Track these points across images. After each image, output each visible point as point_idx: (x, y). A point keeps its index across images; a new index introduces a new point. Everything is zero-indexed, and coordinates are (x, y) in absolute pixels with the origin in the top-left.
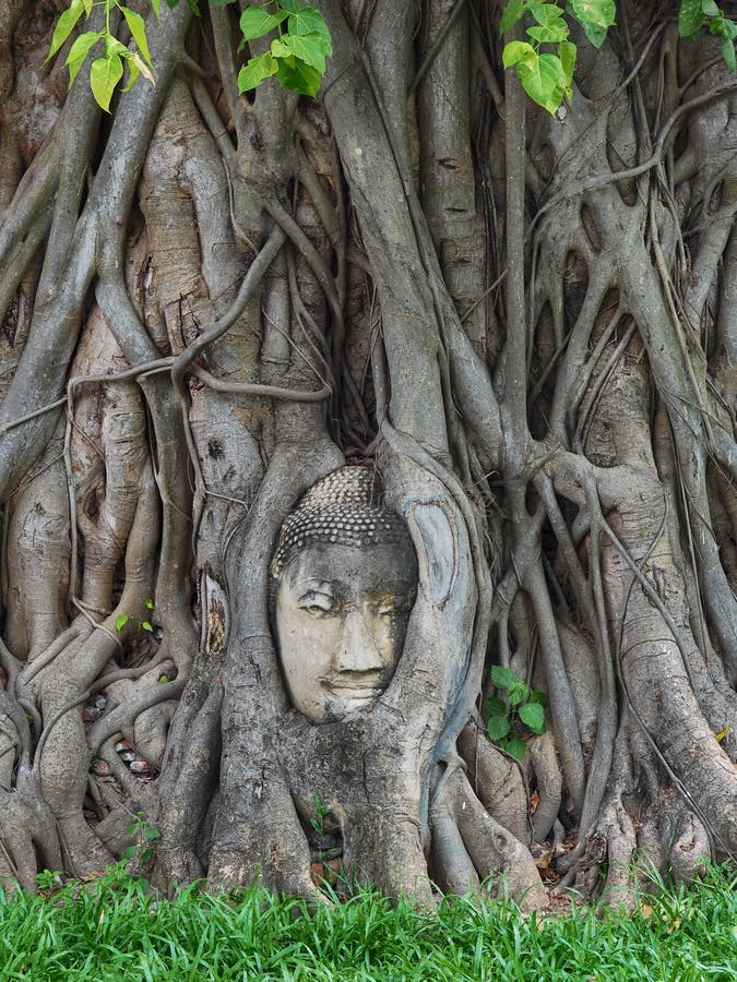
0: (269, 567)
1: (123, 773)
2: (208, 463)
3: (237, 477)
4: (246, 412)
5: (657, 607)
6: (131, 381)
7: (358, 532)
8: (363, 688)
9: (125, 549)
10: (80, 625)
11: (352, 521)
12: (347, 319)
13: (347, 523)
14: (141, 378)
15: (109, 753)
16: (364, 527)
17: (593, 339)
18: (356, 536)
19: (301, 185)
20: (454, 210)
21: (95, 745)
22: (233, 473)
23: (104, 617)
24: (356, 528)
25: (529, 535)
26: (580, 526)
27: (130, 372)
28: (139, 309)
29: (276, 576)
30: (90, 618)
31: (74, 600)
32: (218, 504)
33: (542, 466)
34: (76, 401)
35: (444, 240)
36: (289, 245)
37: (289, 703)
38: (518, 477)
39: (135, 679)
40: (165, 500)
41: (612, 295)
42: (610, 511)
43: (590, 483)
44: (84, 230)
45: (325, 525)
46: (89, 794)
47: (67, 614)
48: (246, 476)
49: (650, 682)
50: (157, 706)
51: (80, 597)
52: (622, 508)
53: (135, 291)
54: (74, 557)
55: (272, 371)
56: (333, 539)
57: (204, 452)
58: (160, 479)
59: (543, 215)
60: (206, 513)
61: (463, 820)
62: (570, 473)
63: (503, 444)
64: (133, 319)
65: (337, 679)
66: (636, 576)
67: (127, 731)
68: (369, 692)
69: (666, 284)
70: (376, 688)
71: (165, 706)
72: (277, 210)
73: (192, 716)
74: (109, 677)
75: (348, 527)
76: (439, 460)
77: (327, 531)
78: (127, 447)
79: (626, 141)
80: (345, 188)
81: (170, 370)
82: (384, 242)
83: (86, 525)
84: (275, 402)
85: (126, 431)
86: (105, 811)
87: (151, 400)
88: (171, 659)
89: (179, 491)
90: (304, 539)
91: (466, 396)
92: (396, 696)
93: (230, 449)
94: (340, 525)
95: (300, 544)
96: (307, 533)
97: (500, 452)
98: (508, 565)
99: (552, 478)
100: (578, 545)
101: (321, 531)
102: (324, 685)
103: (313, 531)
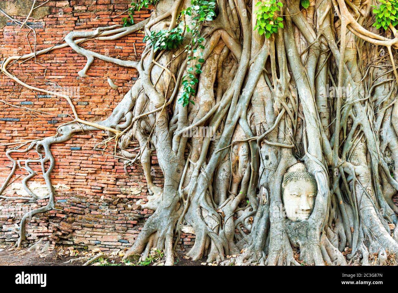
0: (281, 185)
1: (242, 232)
2: (265, 161)
3: (272, 164)
4: (275, 150)
5: (369, 198)
6: (247, 142)
9: (242, 181)
10: (231, 197)
11: (302, 175)
12: (297, 130)
14: (250, 141)
15: (239, 227)
17: (353, 136)
19: (289, 99)
20: (323, 106)
21: (236, 225)
22: (271, 163)
23: (236, 196)
24: (304, 177)
25: (337, 181)
26: (349, 179)
27: (247, 139)
28: (250, 125)
29: (283, 187)
30: (233, 196)
31: (229, 192)
32: (267, 170)
33: (341, 165)
34: (234, 145)
35: (321, 113)
36: (286, 112)
38: (336, 167)
39: (244, 210)
40: (252, 169)
41: (359, 126)
42: (357, 176)
43: (353, 169)
44: (238, 107)
46: (234, 237)
47: (228, 195)
48: (274, 164)
49: (369, 216)
50: (250, 217)
51: (231, 191)
52: (361, 175)
53: (249, 121)
54: (231, 181)
55: (281, 140)
56: (298, 179)
57: (264, 158)
58: (251, 164)
59: (343, 108)
60: (264, 172)
61: (326, 246)
62: (348, 167)
64: (248, 127)
65: (299, 212)
66: (364, 191)
67: (243, 222)
68: (307, 215)
69: (371, 124)
70: (309, 214)
72: (284, 104)
73: (260, 219)
74: (238, 209)
76: (321, 162)
77: (297, 177)
78: (245, 157)
79: (362, 92)
80: (299, 100)
81: (256, 140)
82: (309, 112)
83: (234, 175)
84: (281, 148)
85: (245, 153)
86: (237, 241)
87: (251, 146)
88: (251, 206)
89: (256, 167)
90: (291, 179)
91: (325, 148)
92: (315, 216)
93: (270, 158)
94: (300, 176)
97: (332, 161)
98: (331, 188)
99: (343, 168)
100: (348, 183)
101: (295, 177)
102: (296, 213)
103: (293, 177)
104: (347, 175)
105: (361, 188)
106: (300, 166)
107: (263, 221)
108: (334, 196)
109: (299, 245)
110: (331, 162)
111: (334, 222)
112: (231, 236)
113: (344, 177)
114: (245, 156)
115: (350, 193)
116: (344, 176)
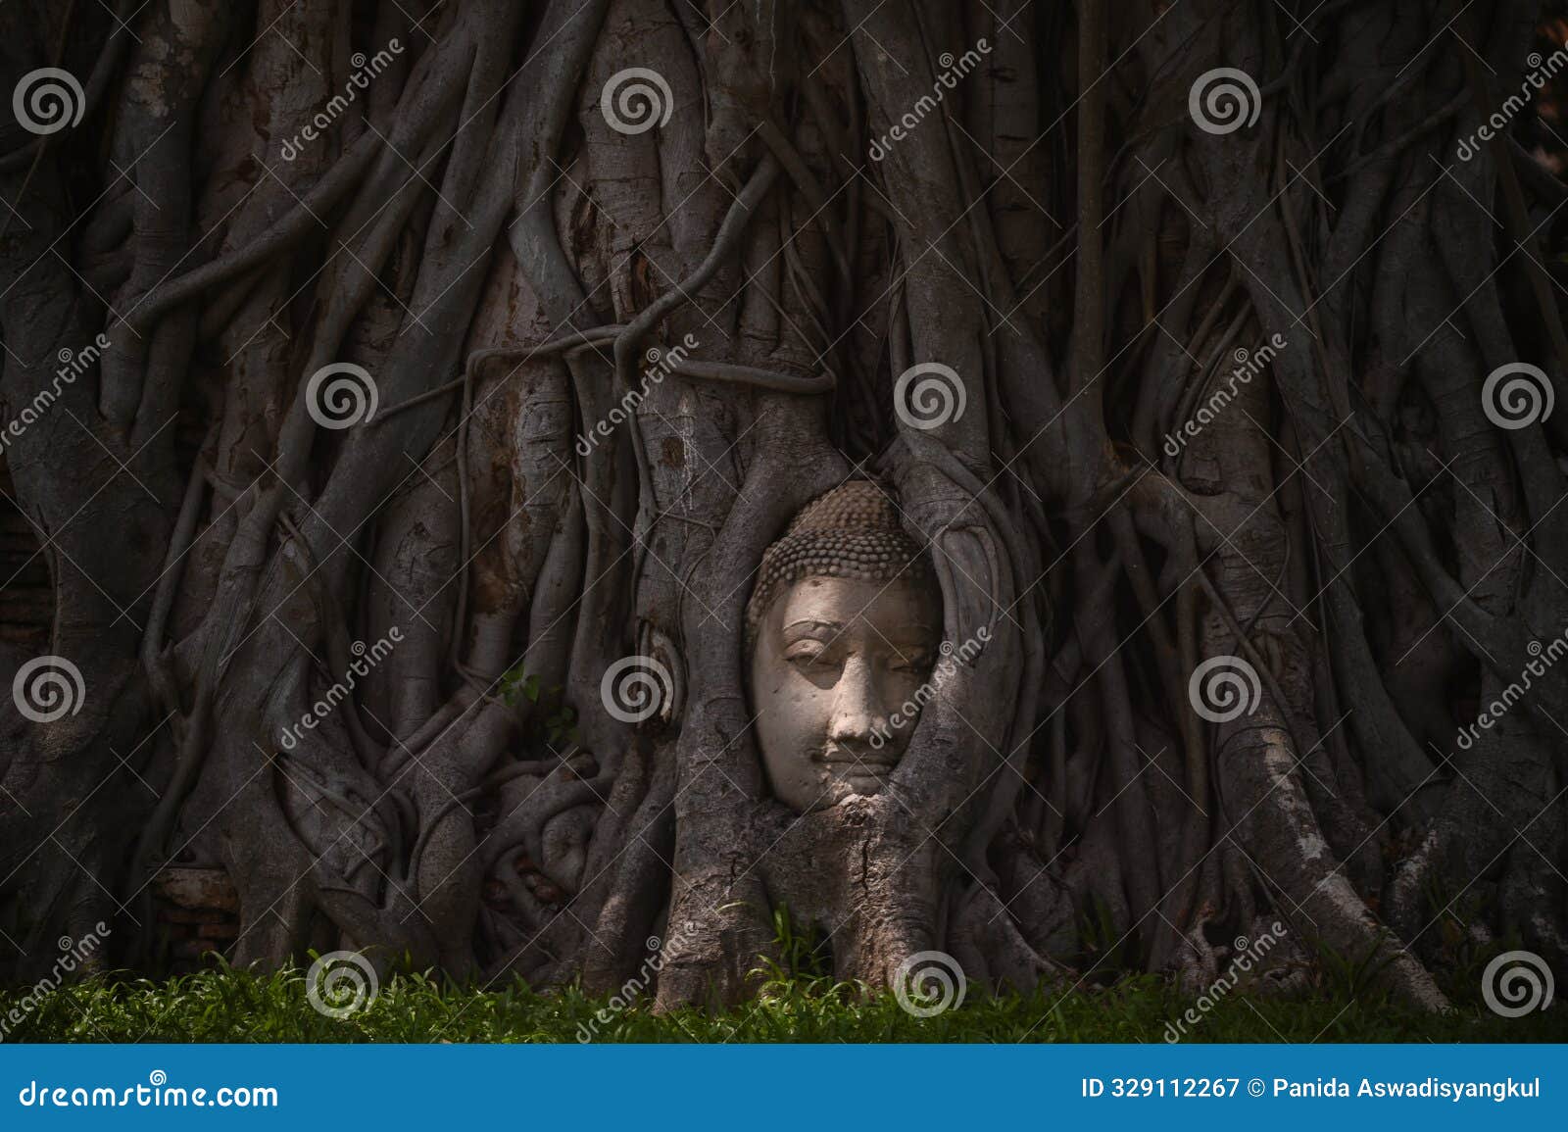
0: (744, 611)
1: (526, 900)
2: (661, 476)
3: (701, 491)
4: (717, 404)
6: (555, 358)
7: (866, 562)
9: (532, 595)
10: (469, 698)
11: (859, 548)
12: (857, 282)
13: (852, 550)
14: (574, 353)
15: (507, 872)
16: (874, 557)
17: (1191, 322)
18: (863, 566)
19: (802, 98)
20: (1008, 138)
21: (488, 857)
22: (696, 486)
24: (864, 557)
25: (1098, 592)
26: (1170, 574)
27: (557, 344)
28: (572, 258)
29: (753, 619)
30: (479, 688)
31: (456, 663)
32: (672, 527)
33: (1118, 491)
34: (478, 382)
36: (782, 183)
39: (540, 774)
40: (592, 524)
42: (1207, 556)
43: (1182, 517)
44: (500, 147)
45: (822, 553)
47: (444, 688)
48: (714, 490)
49: (1252, 780)
50: (572, 812)
51: (466, 660)
52: (1224, 551)
53: (567, 235)
54: (463, 603)
55: (752, 347)
56: (833, 570)
57: (655, 453)
58: (587, 492)
59: (1129, 150)
60: (656, 541)
62: (1157, 502)
63: (1066, 459)
64: (563, 272)
65: (831, 750)
66: (1240, 644)
67: (531, 843)
68: (874, 768)
69: (1295, 246)
70: (884, 764)
71: (584, 811)
72: (771, 132)
73: (628, 815)
74: (507, 769)
75: (853, 555)
76: (976, 473)
77: (825, 561)
78: (546, 449)
80: (862, 101)
81: (612, 344)
82: (912, 178)
84: (754, 393)
85: (545, 426)
86: (497, 948)
87: (581, 383)
88: (589, 752)
89: (613, 515)
90: (794, 571)
91: (1016, 391)
92: (909, 771)
94: (842, 553)
96: (798, 563)
99: (1131, 510)
102: (815, 759)
103: (807, 561)
104: (1155, 553)
106: (859, 497)
107: (644, 825)
109: (827, 933)
110: (1054, 475)
112: (455, 912)
113: (1139, 572)
114: (549, 447)
116: (1140, 557)
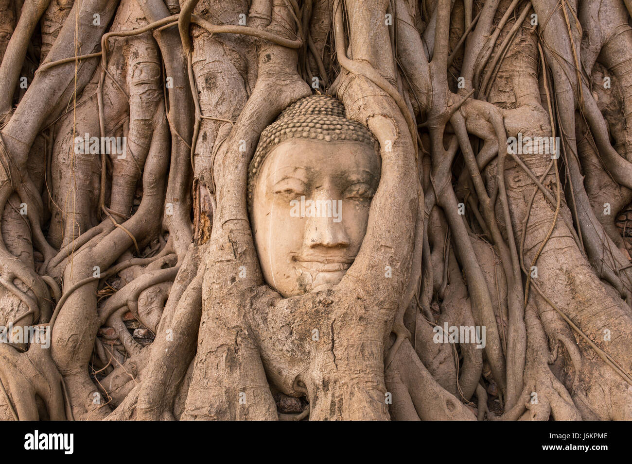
1: (127, 339)
2: (205, 94)
3: (226, 102)
4: (236, 54)
6: (149, 34)
7: (327, 130)
8: (329, 262)
9: (143, 171)
10: (105, 224)
11: (321, 122)
13: (317, 123)
14: (157, 32)
15: (117, 324)
16: (332, 127)
18: (325, 132)
21: (104, 314)
22: (223, 100)
23: (123, 220)
25: (444, 164)
26: (487, 153)
27: (149, 26)
30: (113, 219)
31: (102, 207)
32: (210, 125)
33: (459, 108)
37: (262, 280)
38: (441, 116)
39: (144, 265)
40: (173, 131)
45: (298, 125)
46: (96, 355)
48: (233, 102)
50: (157, 286)
51: (108, 204)
57: (202, 85)
58: (170, 116)
60: (201, 133)
62: (482, 114)
63: (431, 90)
65: (306, 253)
66: (538, 189)
67: (131, 304)
68: (336, 266)
70: (342, 262)
71: (162, 286)
73: (182, 291)
75: (318, 126)
76: (392, 82)
77: (300, 129)
81: (177, 24)
86: (110, 369)
87: (164, 51)
91: (405, 50)
93: (220, 82)
94: (311, 125)
95: (276, 140)
96: (282, 132)
97: (428, 96)
98: (427, 187)
99: (466, 119)
100: (482, 171)
101: (294, 130)
102: (295, 259)
103: (287, 130)
104: (477, 142)
105: (529, 182)
108: (436, 215)
109: (305, 386)
110: (424, 99)
111: (438, 298)
112: (74, 352)
113: (468, 149)
114: (147, 87)
115: (487, 201)
116: (470, 146)
